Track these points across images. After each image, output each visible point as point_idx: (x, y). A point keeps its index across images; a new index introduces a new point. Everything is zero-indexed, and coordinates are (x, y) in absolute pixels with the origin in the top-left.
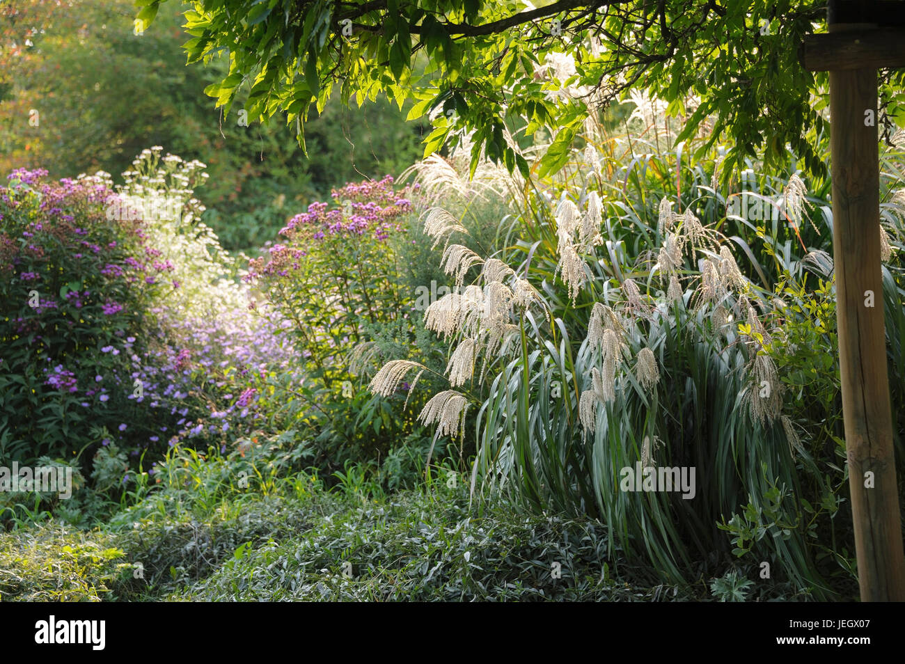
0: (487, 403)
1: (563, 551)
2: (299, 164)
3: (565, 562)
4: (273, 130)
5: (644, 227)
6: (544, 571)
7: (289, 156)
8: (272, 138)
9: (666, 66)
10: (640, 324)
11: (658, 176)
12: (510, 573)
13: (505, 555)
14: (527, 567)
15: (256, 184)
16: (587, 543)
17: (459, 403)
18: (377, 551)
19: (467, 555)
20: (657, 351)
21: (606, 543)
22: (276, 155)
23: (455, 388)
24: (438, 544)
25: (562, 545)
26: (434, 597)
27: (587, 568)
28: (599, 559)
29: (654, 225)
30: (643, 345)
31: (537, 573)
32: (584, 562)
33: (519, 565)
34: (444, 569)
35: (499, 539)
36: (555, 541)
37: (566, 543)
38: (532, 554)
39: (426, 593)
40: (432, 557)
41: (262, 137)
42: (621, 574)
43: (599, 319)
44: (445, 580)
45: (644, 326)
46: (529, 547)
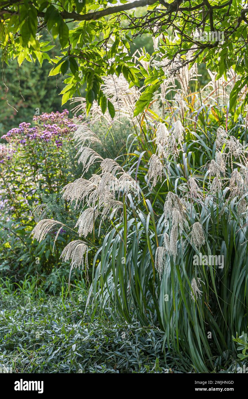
0: (101, 249)
1: (134, 347)
2: (47, 102)
3: (134, 354)
4: (34, 84)
5: (207, 149)
6: (121, 358)
7: (42, 97)
8: (33, 89)
9: (216, 52)
10: (196, 207)
11: (217, 120)
12: (100, 359)
13: (97, 347)
14: (111, 355)
15: (24, 112)
16: (149, 343)
17: (83, 248)
18: (25, 336)
19: (74, 346)
20: (204, 225)
21: (162, 343)
22: (35, 98)
23: (82, 239)
24: (61, 336)
25: (134, 343)
26: (53, 369)
27: (148, 358)
28: (155, 353)
29: (212, 148)
30: (196, 220)
31: (117, 359)
32: (146, 354)
33: (107, 354)
34: (62, 352)
35: (96, 336)
36: (130, 340)
37: (137, 341)
38: (116, 347)
39: (49, 366)
40: (56, 343)
41: (28, 88)
42: (168, 363)
43: (171, 202)
44: (62, 359)
45: (198, 208)
46: (114, 343)
